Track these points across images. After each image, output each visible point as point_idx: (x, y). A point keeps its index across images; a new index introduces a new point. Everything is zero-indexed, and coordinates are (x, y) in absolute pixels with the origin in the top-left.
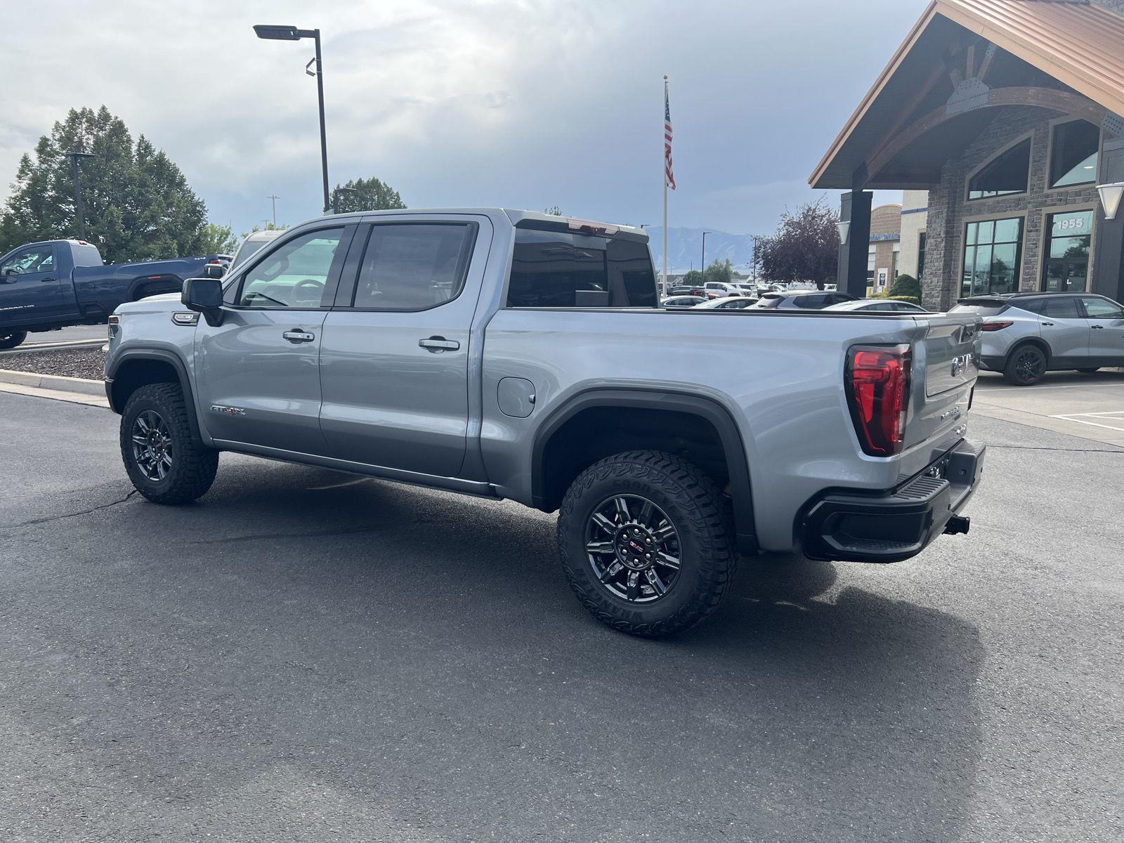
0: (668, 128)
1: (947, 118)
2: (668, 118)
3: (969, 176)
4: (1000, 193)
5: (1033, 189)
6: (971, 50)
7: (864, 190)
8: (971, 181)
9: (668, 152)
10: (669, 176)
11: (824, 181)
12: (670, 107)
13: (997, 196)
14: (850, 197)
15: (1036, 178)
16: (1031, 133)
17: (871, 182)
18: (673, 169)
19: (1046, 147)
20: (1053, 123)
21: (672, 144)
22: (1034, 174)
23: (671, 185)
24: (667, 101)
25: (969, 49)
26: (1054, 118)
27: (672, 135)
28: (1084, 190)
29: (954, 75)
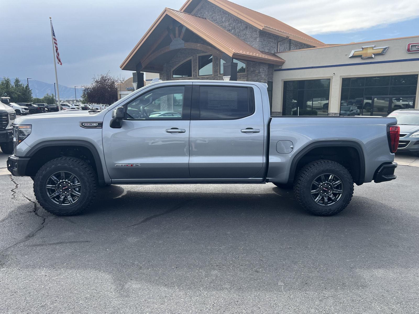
0: (55, 39)
1: (170, 50)
2: (54, 35)
3: (172, 70)
4: (183, 76)
5: (194, 76)
6: (177, 28)
7: (141, 72)
8: (173, 71)
9: (57, 49)
10: (59, 60)
11: (127, 67)
12: (54, 31)
13: (182, 77)
14: (137, 74)
15: (194, 72)
16: (191, 58)
17: (143, 69)
18: (60, 57)
19: (196, 63)
20: (198, 55)
21: (58, 46)
22: (194, 71)
23: (60, 63)
24: (53, 28)
25: (176, 28)
26: (198, 54)
27: (57, 42)
28: (209, 77)
29: (172, 36)
